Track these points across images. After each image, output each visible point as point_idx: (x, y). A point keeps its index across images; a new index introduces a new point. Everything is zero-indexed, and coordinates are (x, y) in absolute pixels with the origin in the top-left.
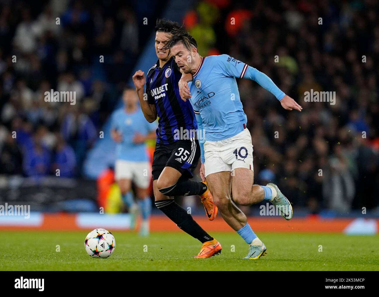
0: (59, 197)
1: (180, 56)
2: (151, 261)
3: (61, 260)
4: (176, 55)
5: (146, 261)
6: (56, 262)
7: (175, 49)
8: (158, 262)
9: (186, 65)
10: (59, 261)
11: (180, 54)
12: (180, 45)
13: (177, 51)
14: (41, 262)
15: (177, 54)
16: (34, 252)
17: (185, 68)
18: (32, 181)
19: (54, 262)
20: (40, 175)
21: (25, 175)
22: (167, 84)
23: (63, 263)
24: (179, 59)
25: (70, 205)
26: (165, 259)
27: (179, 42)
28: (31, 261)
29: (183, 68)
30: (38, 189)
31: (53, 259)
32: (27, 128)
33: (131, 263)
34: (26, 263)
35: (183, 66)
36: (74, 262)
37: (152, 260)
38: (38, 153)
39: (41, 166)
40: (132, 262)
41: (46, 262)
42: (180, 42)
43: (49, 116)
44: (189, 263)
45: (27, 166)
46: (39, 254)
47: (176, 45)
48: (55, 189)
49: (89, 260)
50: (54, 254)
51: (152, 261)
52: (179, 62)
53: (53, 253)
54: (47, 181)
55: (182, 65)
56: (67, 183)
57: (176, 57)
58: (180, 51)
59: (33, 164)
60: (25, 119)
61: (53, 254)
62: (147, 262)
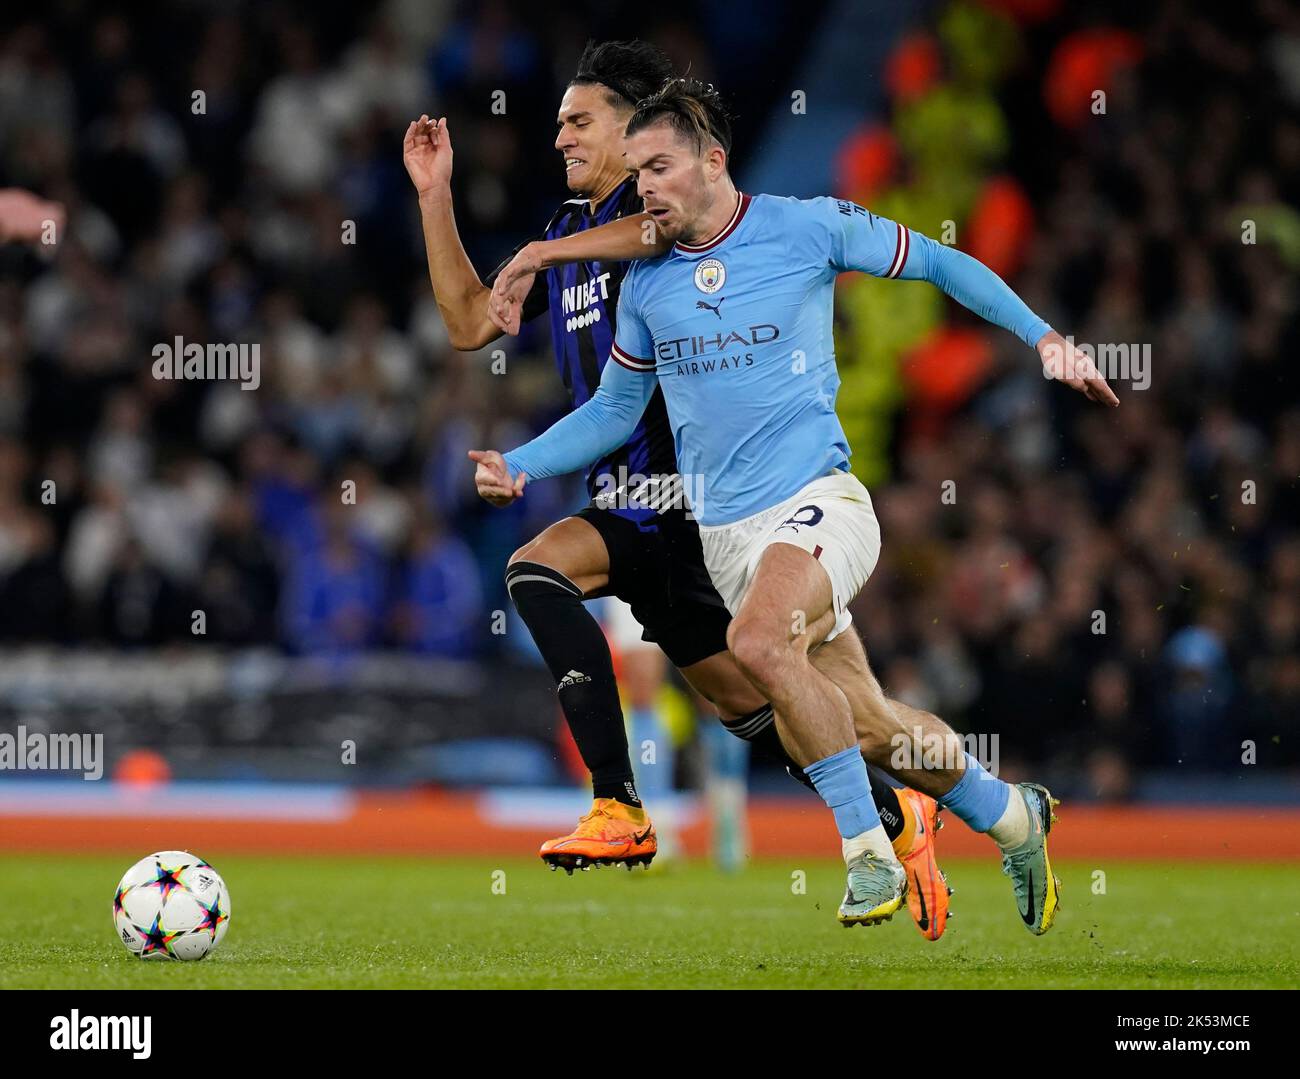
0: (416, 730)
1: (659, 171)
2: (757, 972)
3: (422, 965)
4: (645, 166)
5: (738, 971)
6: (401, 975)
7: (644, 142)
8: (783, 974)
9: (676, 210)
10: (414, 971)
11: (658, 165)
12: (665, 131)
13: (647, 153)
14: (347, 973)
15: (649, 164)
16: (321, 934)
17: (670, 218)
18: (316, 671)
19: (396, 973)
20: (346, 647)
21: (288, 648)
22: (607, 276)
23: (428, 976)
24: (653, 184)
25: (458, 760)
26: (812, 963)
27: (659, 119)
28: (310, 970)
29: (661, 217)
30: (336, 700)
31: (392, 962)
32: (299, 471)
33: (681, 975)
34: (291, 975)
35: (664, 212)
36: (469, 973)
37: (761, 966)
38: (337, 565)
39: (349, 614)
40: (687, 972)
41: (364, 975)
42: (665, 119)
43: (381, 428)
44: (899, 978)
45: (296, 615)
46: (341, 944)
47: (648, 128)
48: (402, 701)
49: (527, 965)
50: (394, 942)
51: (762, 971)
52: (650, 192)
53: (392, 939)
54: (374, 671)
55: (662, 205)
56: (447, 676)
57: (643, 173)
58: (659, 152)
59: (321, 608)
60: (291, 439)
61: (391, 944)
62: (742, 975)
